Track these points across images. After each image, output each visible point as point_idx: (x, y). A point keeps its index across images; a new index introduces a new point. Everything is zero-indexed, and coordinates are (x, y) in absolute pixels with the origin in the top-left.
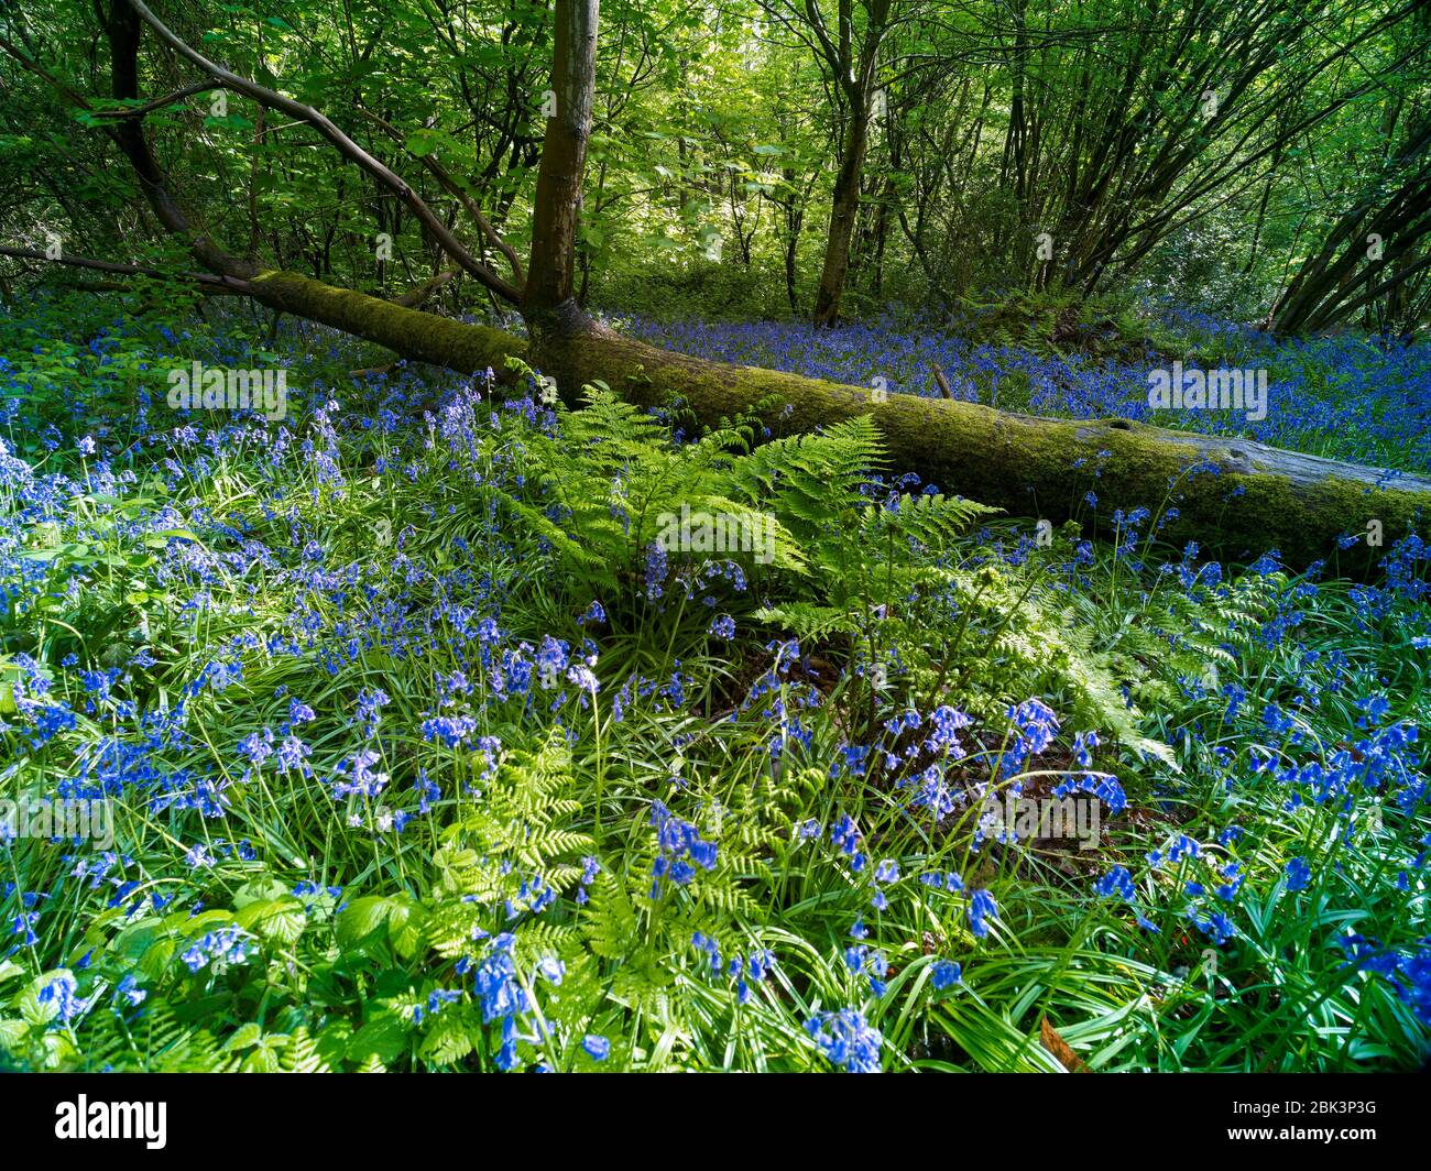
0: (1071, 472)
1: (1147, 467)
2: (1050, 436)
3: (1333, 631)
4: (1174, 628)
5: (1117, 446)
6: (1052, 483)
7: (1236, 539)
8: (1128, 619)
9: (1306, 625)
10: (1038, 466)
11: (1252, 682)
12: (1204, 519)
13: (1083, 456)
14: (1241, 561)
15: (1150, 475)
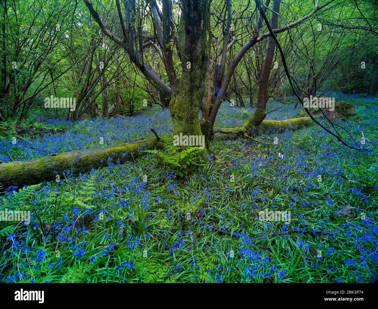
0: (48, 169)
1: (64, 162)
2: (39, 163)
3: (106, 176)
4: (84, 188)
5: (56, 160)
6: (45, 173)
7: (86, 168)
8: (76, 191)
9: (103, 177)
10: (39, 170)
11: (99, 190)
12: (79, 167)
13: (49, 164)
14: (89, 171)
15: (65, 163)
